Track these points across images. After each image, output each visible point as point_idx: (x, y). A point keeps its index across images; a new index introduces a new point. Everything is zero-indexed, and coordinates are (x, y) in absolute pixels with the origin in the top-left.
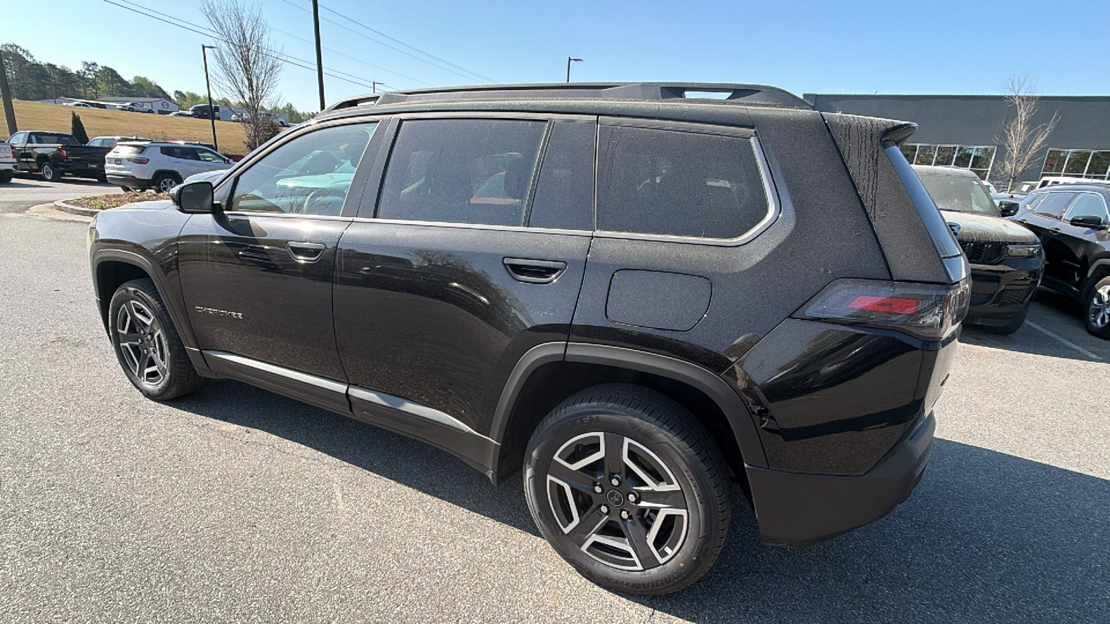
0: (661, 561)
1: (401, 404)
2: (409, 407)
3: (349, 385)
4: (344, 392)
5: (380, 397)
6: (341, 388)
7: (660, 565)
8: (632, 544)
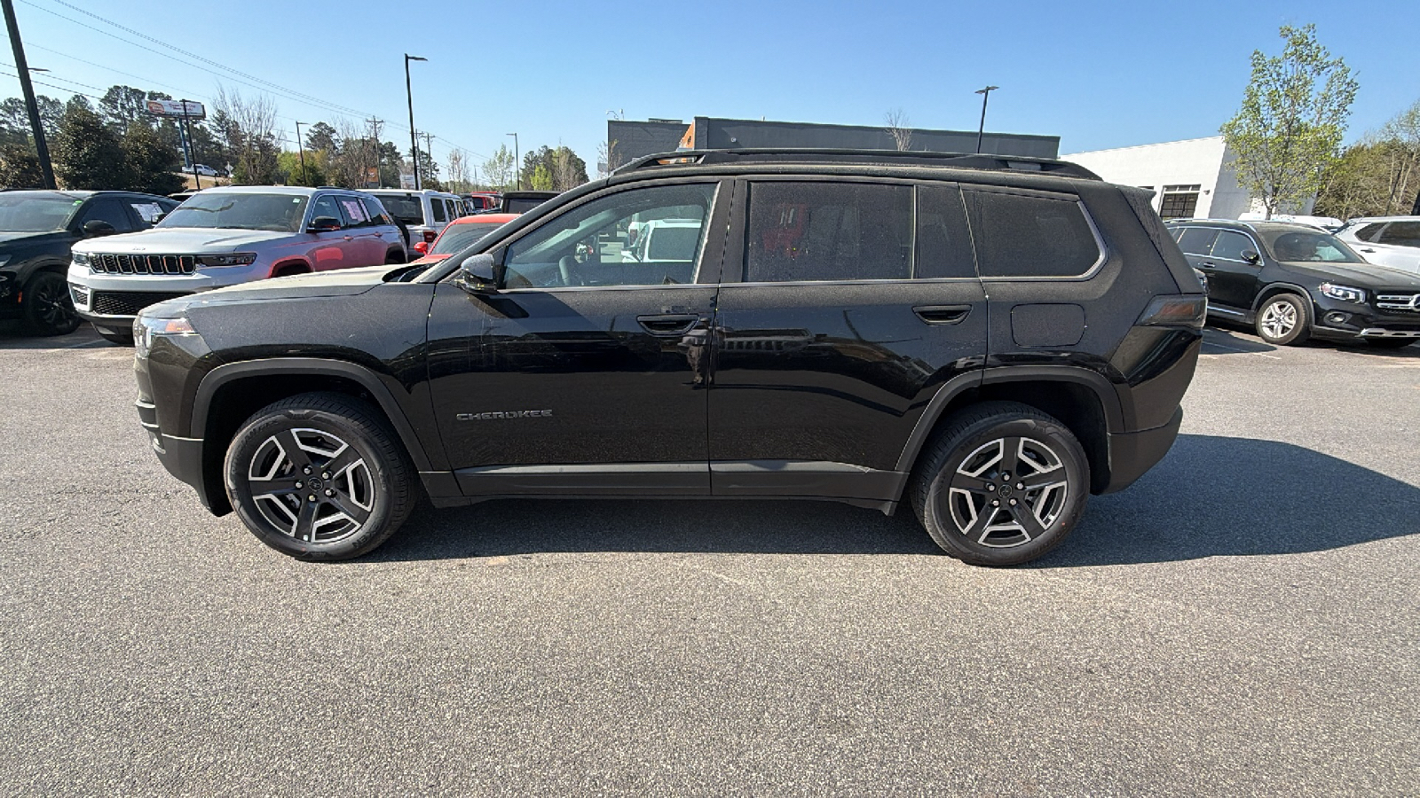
0: (1045, 527)
1: (784, 465)
2: (793, 466)
3: (709, 462)
4: (707, 470)
5: (755, 465)
6: (703, 467)
7: (1044, 531)
8: (1020, 523)
